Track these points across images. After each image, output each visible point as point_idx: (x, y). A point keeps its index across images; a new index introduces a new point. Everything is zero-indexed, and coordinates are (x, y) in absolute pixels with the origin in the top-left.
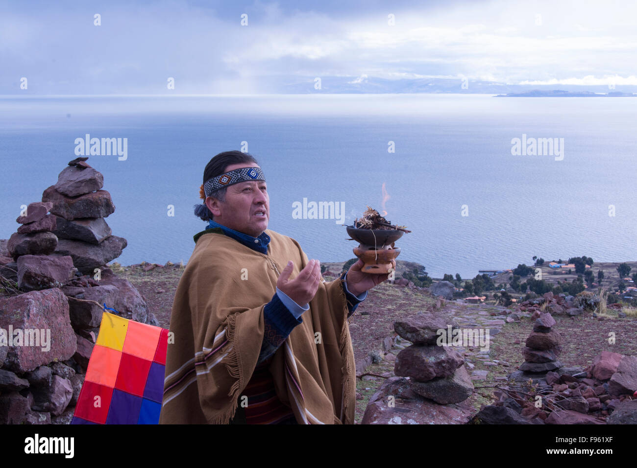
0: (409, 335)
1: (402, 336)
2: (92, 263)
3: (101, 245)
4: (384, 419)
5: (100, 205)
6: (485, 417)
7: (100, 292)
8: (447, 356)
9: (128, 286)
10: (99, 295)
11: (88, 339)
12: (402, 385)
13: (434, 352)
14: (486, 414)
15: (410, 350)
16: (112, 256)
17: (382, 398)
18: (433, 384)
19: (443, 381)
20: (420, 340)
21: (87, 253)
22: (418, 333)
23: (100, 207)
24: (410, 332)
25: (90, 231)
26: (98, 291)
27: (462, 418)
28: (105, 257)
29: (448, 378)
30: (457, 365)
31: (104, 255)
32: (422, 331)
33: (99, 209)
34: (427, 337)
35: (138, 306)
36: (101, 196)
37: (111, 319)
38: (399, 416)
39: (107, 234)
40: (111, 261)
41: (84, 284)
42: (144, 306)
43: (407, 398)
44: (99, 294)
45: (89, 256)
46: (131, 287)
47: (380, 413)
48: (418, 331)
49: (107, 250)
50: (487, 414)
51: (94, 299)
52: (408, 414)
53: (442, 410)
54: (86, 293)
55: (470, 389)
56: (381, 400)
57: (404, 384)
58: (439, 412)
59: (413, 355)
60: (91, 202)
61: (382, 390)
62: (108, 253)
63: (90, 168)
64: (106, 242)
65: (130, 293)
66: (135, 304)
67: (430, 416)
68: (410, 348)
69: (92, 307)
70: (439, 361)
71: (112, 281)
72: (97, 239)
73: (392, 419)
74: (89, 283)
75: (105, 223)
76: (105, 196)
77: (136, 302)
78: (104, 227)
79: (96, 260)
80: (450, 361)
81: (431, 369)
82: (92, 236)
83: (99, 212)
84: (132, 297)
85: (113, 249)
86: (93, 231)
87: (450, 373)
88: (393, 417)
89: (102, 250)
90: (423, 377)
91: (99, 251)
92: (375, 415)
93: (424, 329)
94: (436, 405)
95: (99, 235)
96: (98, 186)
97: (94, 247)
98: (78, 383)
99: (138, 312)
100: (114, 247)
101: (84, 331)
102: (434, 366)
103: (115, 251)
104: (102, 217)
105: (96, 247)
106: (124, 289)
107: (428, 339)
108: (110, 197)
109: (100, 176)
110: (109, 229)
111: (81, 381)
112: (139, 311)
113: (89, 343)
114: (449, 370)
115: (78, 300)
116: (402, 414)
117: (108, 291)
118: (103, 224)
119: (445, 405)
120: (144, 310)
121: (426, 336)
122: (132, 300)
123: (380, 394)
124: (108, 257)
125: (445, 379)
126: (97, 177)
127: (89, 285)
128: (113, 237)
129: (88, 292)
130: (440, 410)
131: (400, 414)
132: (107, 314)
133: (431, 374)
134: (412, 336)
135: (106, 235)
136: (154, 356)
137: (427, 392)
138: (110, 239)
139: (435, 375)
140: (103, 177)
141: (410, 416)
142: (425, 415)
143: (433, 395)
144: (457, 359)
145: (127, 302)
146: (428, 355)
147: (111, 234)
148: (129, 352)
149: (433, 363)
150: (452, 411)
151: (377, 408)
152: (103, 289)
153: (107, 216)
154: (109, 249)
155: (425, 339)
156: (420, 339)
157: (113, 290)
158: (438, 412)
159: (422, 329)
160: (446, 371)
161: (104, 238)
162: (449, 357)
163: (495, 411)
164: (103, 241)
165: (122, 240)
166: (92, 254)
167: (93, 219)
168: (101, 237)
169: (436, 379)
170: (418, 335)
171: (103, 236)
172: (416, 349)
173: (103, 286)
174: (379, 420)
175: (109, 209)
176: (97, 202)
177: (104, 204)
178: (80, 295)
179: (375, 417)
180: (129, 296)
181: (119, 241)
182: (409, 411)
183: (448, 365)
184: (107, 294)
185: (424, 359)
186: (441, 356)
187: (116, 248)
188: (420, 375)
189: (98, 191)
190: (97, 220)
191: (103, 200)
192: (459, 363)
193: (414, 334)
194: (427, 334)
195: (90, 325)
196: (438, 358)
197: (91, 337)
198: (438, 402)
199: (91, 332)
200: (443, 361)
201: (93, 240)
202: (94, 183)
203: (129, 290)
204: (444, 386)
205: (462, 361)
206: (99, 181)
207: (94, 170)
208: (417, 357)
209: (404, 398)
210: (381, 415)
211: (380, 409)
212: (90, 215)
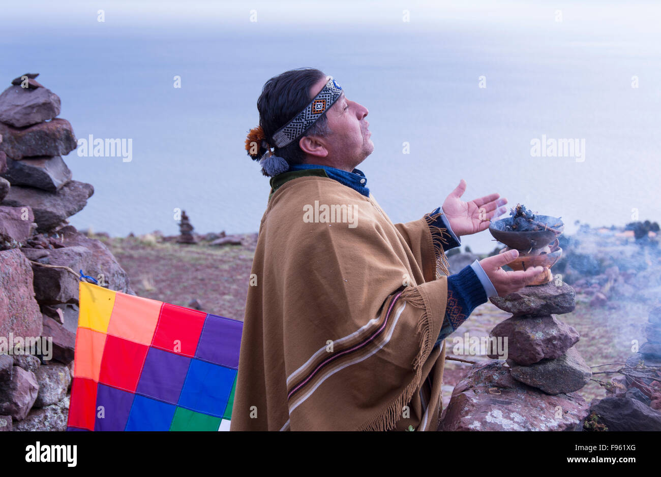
0: (509, 304)
1: (499, 305)
2: (49, 217)
3: (59, 193)
4: (479, 413)
5: (58, 139)
6: (602, 413)
7: (69, 255)
8: (559, 331)
9: (101, 248)
10: (69, 260)
11: (54, 319)
12: (497, 371)
13: (542, 326)
14: (603, 409)
15: (509, 324)
16: (76, 208)
17: (471, 387)
18: (541, 367)
19: (552, 364)
20: (524, 310)
21: (41, 203)
22: (522, 301)
23: (59, 141)
24: (510, 300)
25: (45, 173)
26: (66, 253)
27: (579, 411)
28: (67, 210)
29: (559, 360)
30: (570, 343)
31: (65, 206)
32: (526, 299)
33: (57, 144)
34: (534, 307)
35: (116, 275)
36: (59, 126)
37: (91, 291)
38: (499, 409)
39: (67, 177)
40: (74, 214)
41: (44, 245)
42: (122, 275)
43: (505, 387)
44: (68, 258)
45: (45, 207)
46: (104, 248)
47: (473, 405)
48: (521, 298)
49: (69, 200)
50: (606, 408)
51: (63, 264)
52: (510, 407)
53: (553, 402)
54: (51, 257)
55: (588, 375)
56: (471, 390)
57: (499, 368)
58: (549, 403)
59: (514, 329)
60: (47, 134)
61: (469, 378)
62: (71, 203)
63: (42, 87)
64: (66, 189)
65: (104, 258)
66: (112, 271)
67: (539, 409)
68: (509, 321)
69: (61, 275)
70: (548, 337)
71: (78, 241)
72: (56, 185)
73: (490, 413)
74: (51, 243)
75: (64, 163)
76: (65, 127)
77: (113, 269)
78: (63, 169)
79: (55, 213)
80: (563, 337)
81: (539, 349)
82: (47, 181)
83: (56, 148)
84: (108, 262)
85: (77, 198)
86: (49, 174)
87: (562, 354)
88: (491, 410)
89: (62, 200)
90: (526, 358)
91: (57, 201)
92: (466, 409)
93: (529, 296)
94: (544, 395)
95: (57, 179)
96: (54, 112)
97: (50, 196)
98: (44, 377)
99: (115, 283)
100: (79, 196)
101: (49, 308)
102: (542, 344)
103: (79, 201)
104: (61, 154)
105: (52, 196)
106: (97, 252)
107: (534, 309)
108: (71, 128)
109: (56, 98)
110: (69, 172)
111: (48, 374)
112: (116, 281)
113: (56, 324)
114: (560, 349)
115: (43, 265)
116: (503, 407)
117: (80, 255)
118: (61, 165)
119: (555, 395)
120: (123, 280)
121: (532, 304)
122: (108, 267)
123: (469, 383)
124: (70, 209)
125: (555, 361)
126: (52, 100)
127: (51, 246)
128: (73, 182)
129: (52, 255)
130: (549, 401)
131: (499, 406)
132: (85, 284)
133: (539, 354)
134: (514, 306)
135: (65, 180)
136: (151, 339)
137: (531, 378)
138: (70, 185)
139: (543, 355)
140: (60, 101)
141: (513, 409)
142: (532, 407)
143: (539, 382)
144: (571, 335)
145: (102, 270)
146: (535, 329)
147: (71, 178)
148: (116, 335)
149: (541, 340)
150: (565, 402)
151: (467, 400)
152: (73, 251)
153: (67, 153)
154: (71, 198)
155: (531, 309)
156: (524, 308)
157: (86, 253)
158: (547, 404)
159: (527, 295)
160: (557, 351)
161: (63, 184)
162: (562, 332)
163: (616, 404)
164: (62, 189)
165: (87, 186)
166: (49, 205)
167: (49, 157)
168: (60, 182)
169: (545, 361)
170: (521, 304)
171: (62, 181)
172: (518, 323)
173: (71, 248)
174: (472, 414)
175: (70, 145)
176: (54, 134)
177: (63, 137)
178: (44, 259)
179: (466, 411)
180: (104, 262)
181: (83, 187)
182: (509, 403)
183: (559, 343)
184: (78, 258)
185: (530, 334)
186: (552, 330)
187: (81, 197)
188: (524, 356)
189: (54, 119)
190: (53, 159)
191: (62, 132)
192: (573, 339)
193: (516, 303)
194: (534, 302)
195: (58, 299)
196: (548, 334)
197: (57, 315)
198: (546, 392)
199: (57, 309)
200: (554, 338)
201: (50, 186)
202: (49, 108)
203: (103, 253)
204: (554, 370)
205: (577, 338)
206: (56, 105)
207: (48, 92)
208: (519, 332)
209: (501, 388)
210: (475, 408)
211: (472, 400)
212: (44, 152)
